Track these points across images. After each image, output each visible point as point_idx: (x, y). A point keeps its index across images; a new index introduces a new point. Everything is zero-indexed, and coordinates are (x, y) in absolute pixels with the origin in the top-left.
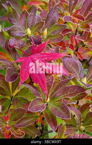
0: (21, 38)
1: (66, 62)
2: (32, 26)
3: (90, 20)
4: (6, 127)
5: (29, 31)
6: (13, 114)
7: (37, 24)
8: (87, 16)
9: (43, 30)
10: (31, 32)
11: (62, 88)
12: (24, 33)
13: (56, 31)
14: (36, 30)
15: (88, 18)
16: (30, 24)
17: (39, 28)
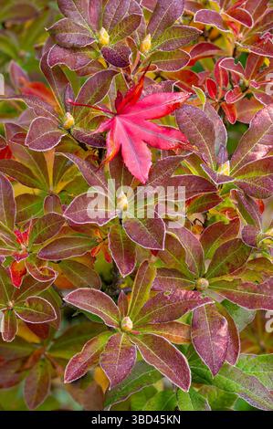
0: (84, 49)
1: (184, 115)
2: (113, 25)
3: (268, 26)
4: (16, 255)
5: (104, 37)
6: (37, 226)
7: (126, 19)
8: (263, 15)
9: (143, 37)
10: (110, 39)
11: (161, 177)
12: (91, 39)
13: (171, 42)
14: (122, 36)
15: (264, 20)
16: (109, 20)
17: (130, 30)
